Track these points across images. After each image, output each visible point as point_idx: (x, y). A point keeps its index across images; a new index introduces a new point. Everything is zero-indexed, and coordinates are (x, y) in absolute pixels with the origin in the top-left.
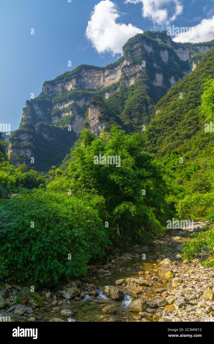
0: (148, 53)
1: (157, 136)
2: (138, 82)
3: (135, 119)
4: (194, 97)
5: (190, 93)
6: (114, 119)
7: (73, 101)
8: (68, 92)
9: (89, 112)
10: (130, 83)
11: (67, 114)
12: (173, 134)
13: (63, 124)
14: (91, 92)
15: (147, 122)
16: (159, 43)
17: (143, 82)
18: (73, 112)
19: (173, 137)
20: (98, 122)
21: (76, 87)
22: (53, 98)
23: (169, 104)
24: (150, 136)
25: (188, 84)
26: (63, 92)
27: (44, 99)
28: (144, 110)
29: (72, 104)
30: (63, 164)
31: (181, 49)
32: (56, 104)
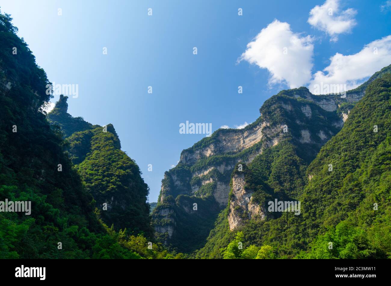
0: (288, 111)
1: (315, 207)
2: (282, 142)
3: (285, 184)
4: (349, 159)
5: (344, 155)
6: (261, 187)
7: (213, 168)
8: (206, 158)
9: (233, 182)
10: (273, 144)
11: (208, 182)
12: (334, 204)
13: (204, 193)
14: (232, 155)
15: (301, 186)
16: (298, 100)
17: (288, 141)
18: (214, 179)
19: (334, 208)
20: (245, 192)
21: (215, 152)
22: (192, 165)
23: (322, 168)
24: (307, 207)
25: (339, 144)
26: (202, 158)
27: (182, 168)
28: (295, 173)
29: (212, 170)
30: (208, 243)
31: (324, 101)
32: (195, 172)
